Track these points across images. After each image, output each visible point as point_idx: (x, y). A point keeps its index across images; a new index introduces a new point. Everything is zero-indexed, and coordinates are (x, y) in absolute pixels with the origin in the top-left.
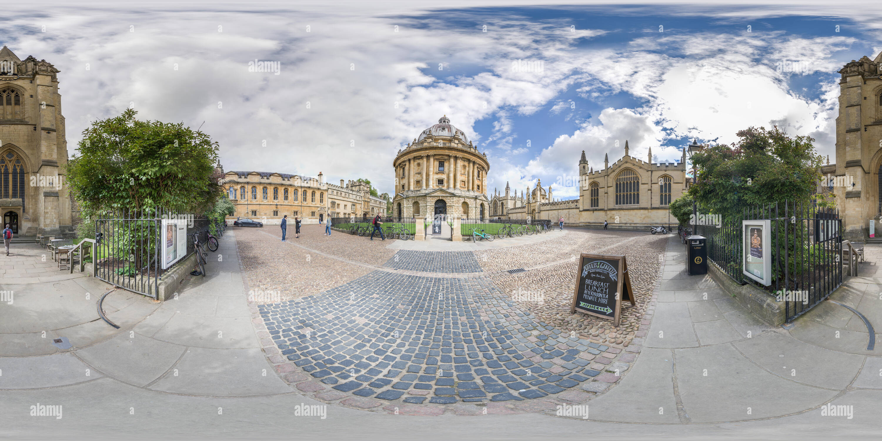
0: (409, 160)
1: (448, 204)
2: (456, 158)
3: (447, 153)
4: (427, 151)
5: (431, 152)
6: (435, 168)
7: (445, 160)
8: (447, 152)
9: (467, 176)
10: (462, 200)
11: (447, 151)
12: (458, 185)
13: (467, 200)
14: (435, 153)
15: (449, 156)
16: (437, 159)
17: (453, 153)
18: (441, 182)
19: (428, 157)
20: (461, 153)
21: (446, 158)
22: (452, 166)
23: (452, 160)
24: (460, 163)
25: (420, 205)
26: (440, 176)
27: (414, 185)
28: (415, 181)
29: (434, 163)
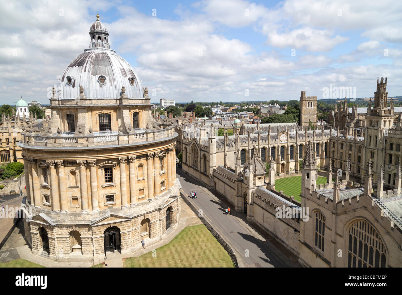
0: (56, 164)
1: (122, 231)
2: (128, 159)
3: (115, 157)
4: (85, 155)
5: (91, 157)
6: (100, 181)
7: (114, 166)
8: (114, 155)
9: (146, 180)
10: (141, 219)
13: (148, 216)
14: (98, 158)
15: (118, 160)
16: (101, 167)
17: (123, 154)
18: (110, 198)
19: (88, 165)
20: (134, 150)
21: (115, 163)
22: (124, 175)
23: (123, 165)
24: (135, 165)
25: (82, 236)
26: (109, 191)
27: (70, 204)
28: (71, 198)
29: (98, 172)
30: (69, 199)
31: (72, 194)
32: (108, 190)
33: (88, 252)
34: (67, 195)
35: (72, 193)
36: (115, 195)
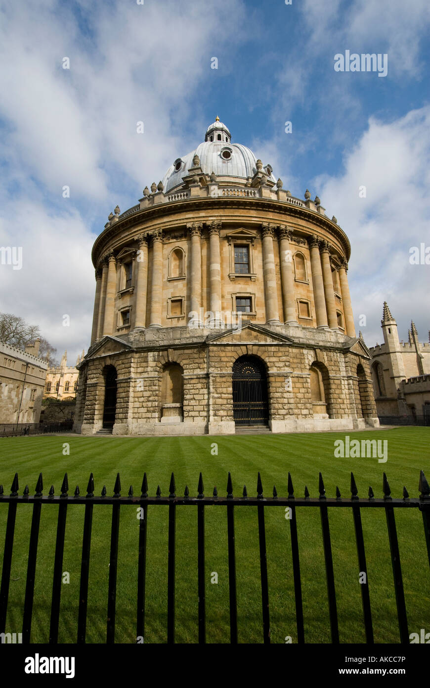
0: (149, 240)
1: (272, 371)
2: (278, 233)
3: (254, 220)
4: (202, 214)
5: (213, 217)
6: (225, 265)
7: (251, 239)
8: (253, 216)
9: (311, 287)
10: (309, 357)
11: (253, 213)
12: (293, 312)
13: (324, 357)
14: (225, 220)
15: (260, 229)
16: (230, 239)
17: (270, 219)
19: (206, 231)
20: (289, 218)
21: (254, 233)
22: (272, 257)
23: (270, 240)
24: (290, 250)
25: (187, 374)
26: (242, 288)
27: (166, 313)
28: (169, 301)
29: (222, 250)
30: (165, 304)
31: (171, 293)
32: (240, 286)
33: (196, 414)
34: (163, 294)
35: (172, 290)
36: (253, 297)
